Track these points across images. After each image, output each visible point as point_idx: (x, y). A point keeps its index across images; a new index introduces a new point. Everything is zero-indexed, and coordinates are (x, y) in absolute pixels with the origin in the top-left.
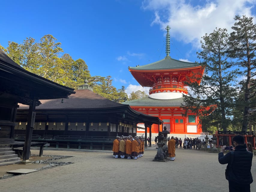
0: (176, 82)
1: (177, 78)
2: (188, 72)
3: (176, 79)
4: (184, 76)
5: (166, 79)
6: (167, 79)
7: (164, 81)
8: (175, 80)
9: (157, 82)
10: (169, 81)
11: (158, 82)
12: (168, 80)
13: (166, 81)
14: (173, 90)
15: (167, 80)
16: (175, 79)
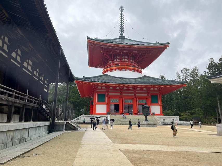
11: (115, 60)
12: (126, 58)
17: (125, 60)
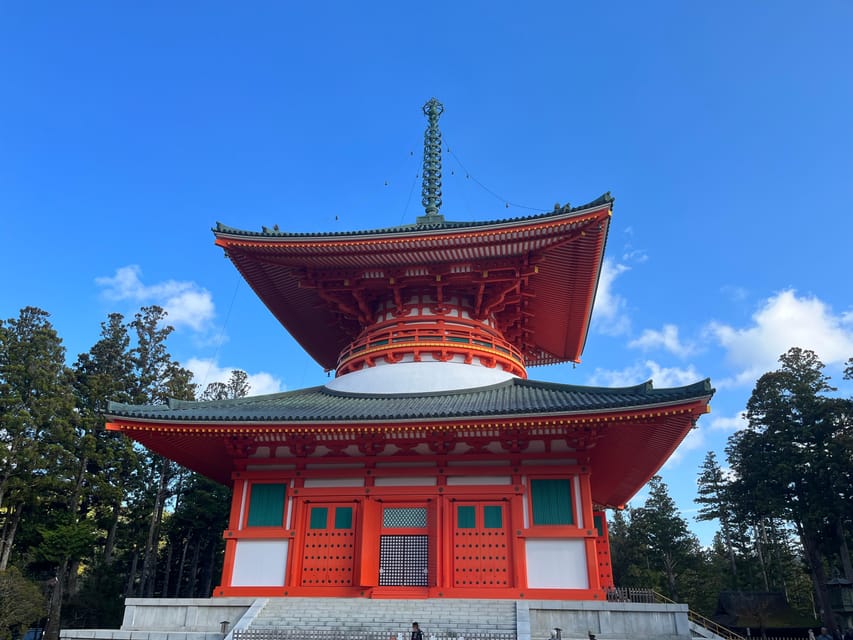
0: (465, 316)
1: (472, 300)
2: (522, 262)
3: (465, 303)
4: (503, 286)
5: (415, 301)
6: (421, 300)
7: (409, 312)
8: (460, 308)
9: (374, 319)
10: (433, 311)
11: (380, 320)
12: (426, 306)
13: (414, 313)
14: (451, 354)
15: (420, 307)
16: (460, 302)
17: (420, 313)
